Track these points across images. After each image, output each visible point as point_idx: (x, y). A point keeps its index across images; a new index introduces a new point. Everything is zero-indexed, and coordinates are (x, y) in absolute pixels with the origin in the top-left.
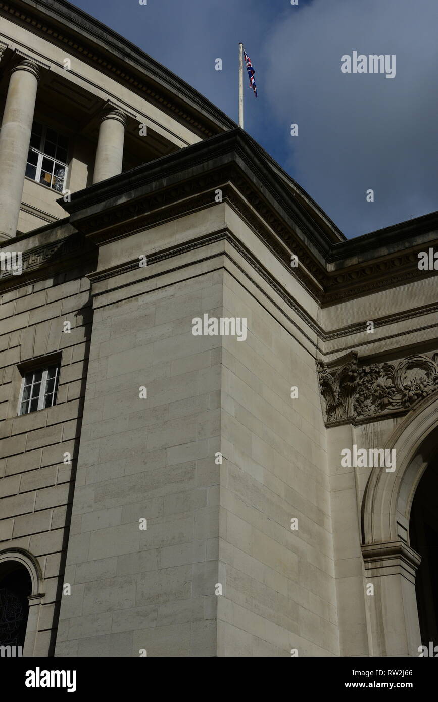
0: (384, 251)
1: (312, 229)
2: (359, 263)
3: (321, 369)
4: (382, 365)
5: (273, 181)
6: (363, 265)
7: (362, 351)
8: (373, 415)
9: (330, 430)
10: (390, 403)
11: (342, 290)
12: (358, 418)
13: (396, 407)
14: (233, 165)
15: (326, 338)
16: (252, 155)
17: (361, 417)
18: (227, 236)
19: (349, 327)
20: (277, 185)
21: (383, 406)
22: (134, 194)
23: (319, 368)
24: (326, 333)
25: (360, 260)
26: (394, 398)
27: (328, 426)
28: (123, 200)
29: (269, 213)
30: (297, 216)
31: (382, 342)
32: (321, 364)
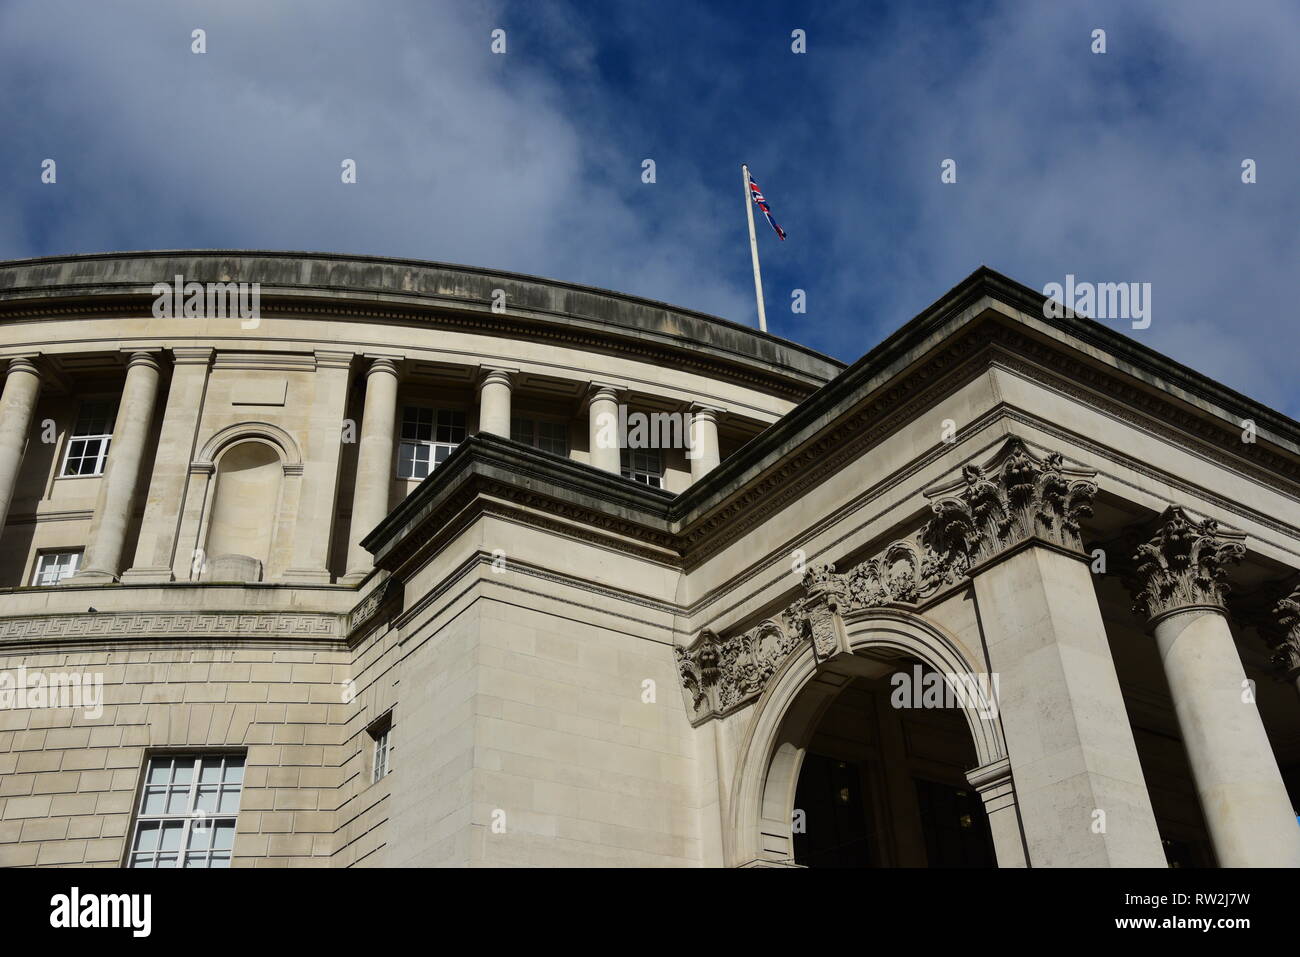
0: (717, 498)
1: (629, 496)
2: (699, 517)
3: (681, 656)
4: (741, 637)
5: (543, 469)
6: (706, 516)
7: (716, 627)
8: (737, 703)
9: (699, 729)
10: (749, 686)
11: (698, 549)
12: (725, 708)
13: (754, 689)
14: (476, 477)
15: (690, 614)
16: (501, 455)
17: (727, 707)
18: (482, 558)
19: (706, 597)
20: (551, 471)
21: (743, 691)
22: (412, 524)
23: (678, 656)
24: (687, 608)
25: (700, 513)
26: (752, 678)
27: (696, 725)
28: (405, 533)
29: (553, 505)
30: (600, 491)
31: (736, 609)
32: (681, 650)
